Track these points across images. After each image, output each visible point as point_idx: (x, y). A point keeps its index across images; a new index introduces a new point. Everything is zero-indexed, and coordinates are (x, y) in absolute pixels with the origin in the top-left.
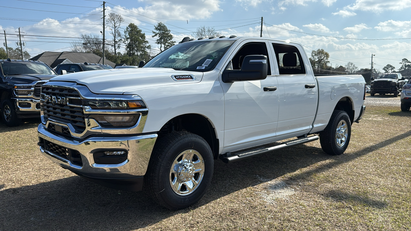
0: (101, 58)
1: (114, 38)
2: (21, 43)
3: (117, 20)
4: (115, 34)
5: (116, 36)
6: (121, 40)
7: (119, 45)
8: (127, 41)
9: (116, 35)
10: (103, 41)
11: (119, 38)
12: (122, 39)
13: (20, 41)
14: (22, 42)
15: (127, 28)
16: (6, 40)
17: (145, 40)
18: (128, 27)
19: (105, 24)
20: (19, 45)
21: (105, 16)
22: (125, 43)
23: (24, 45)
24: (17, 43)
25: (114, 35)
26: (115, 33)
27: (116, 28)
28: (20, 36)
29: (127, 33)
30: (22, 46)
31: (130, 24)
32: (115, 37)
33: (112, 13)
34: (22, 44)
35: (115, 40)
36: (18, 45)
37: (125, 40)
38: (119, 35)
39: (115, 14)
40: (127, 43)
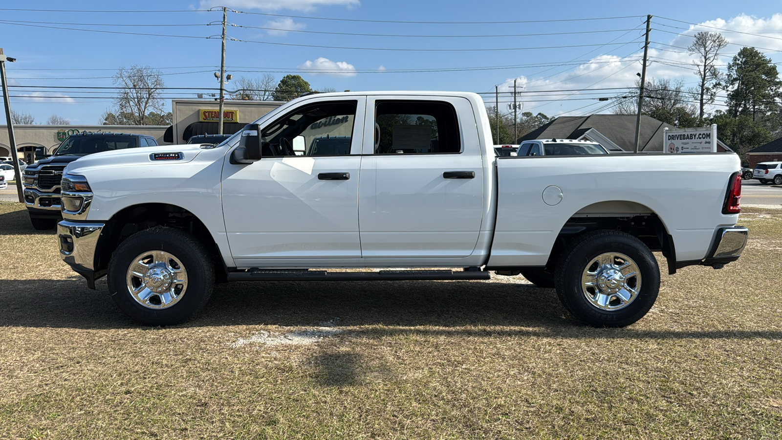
0: (661, 123)
1: (702, 81)
2: (515, 105)
3: (711, 44)
4: (705, 74)
5: (706, 78)
6: (719, 84)
7: (712, 95)
8: (731, 86)
9: (707, 74)
10: (641, 91)
11: (714, 81)
12: (721, 83)
13: (515, 102)
14: (517, 104)
15: (735, 59)
16: (497, 102)
17: (778, 80)
18: (738, 57)
19: (647, 59)
20: (512, 108)
21: (649, 43)
22: (728, 91)
23: (519, 108)
24: (510, 106)
25: (703, 76)
26: (705, 71)
27: (708, 62)
28: (515, 94)
29: (733, 69)
30: (517, 109)
31: (742, 49)
32: (704, 80)
33: (701, 33)
34: (518, 107)
35: (703, 85)
36: (510, 108)
37: (728, 85)
38: (714, 74)
39: (709, 34)
40: (732, 90)
